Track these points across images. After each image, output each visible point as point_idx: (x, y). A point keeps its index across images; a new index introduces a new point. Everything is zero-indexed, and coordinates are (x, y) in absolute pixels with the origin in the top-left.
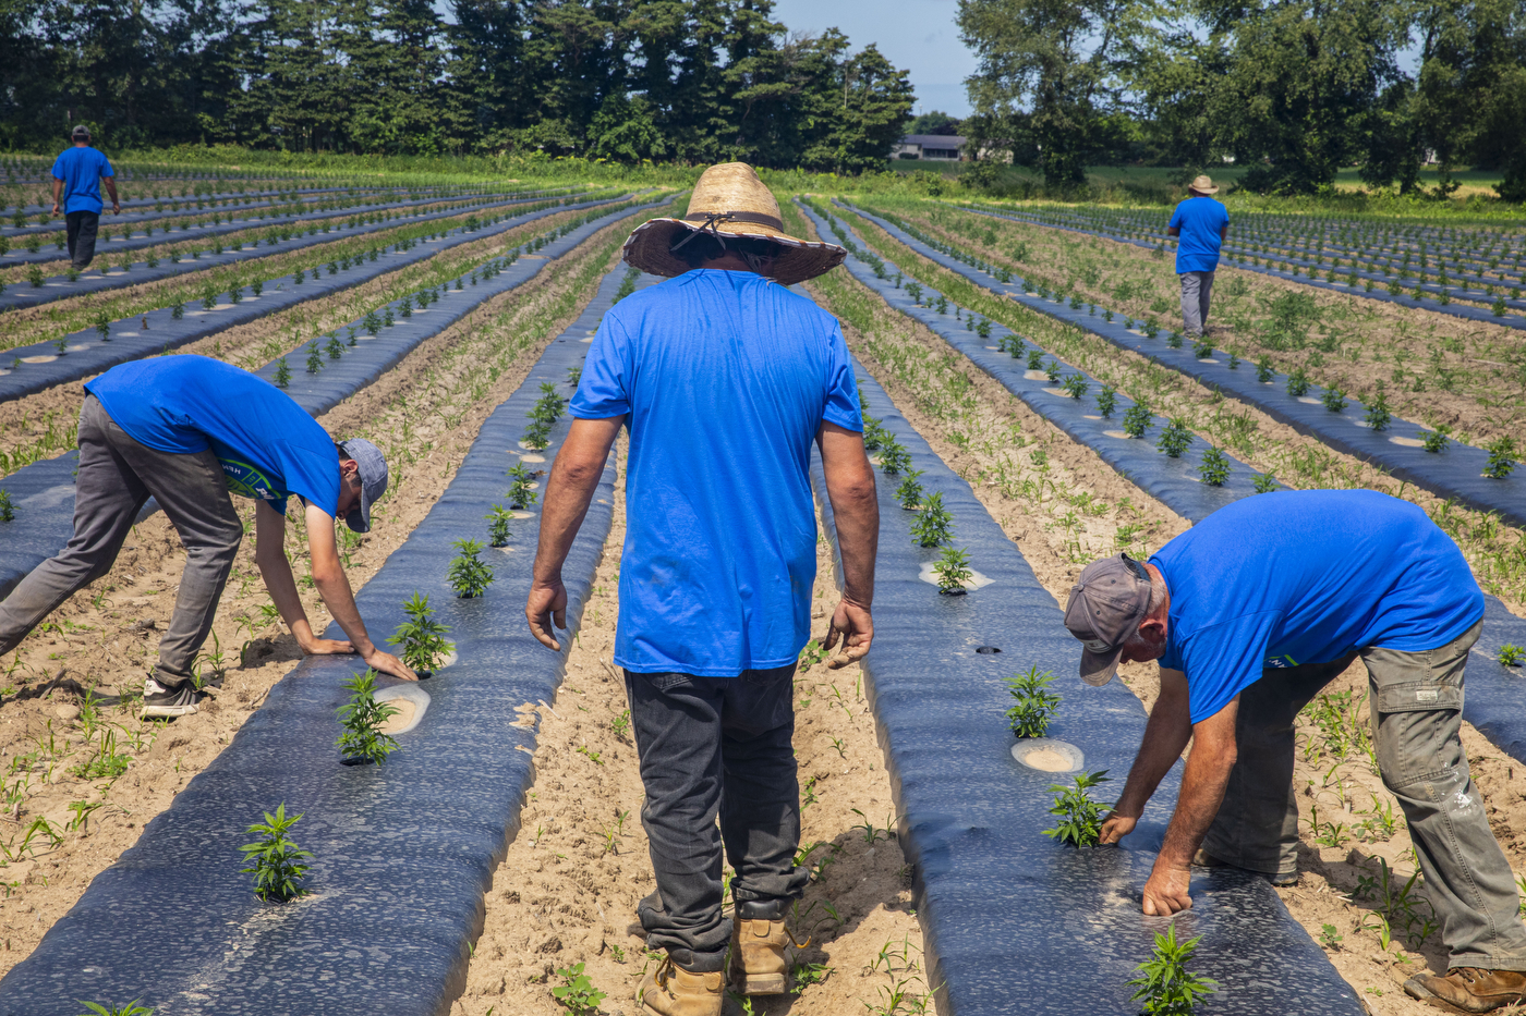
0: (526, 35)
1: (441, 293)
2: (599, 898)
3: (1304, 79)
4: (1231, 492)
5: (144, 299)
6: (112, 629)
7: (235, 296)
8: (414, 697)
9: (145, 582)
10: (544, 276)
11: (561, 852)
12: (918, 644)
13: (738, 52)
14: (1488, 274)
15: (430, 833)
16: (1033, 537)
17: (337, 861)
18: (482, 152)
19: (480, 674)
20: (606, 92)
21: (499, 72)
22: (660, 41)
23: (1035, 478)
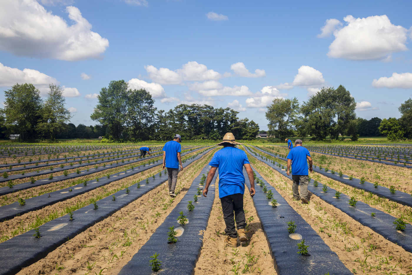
0: (199, 121)
1: (186, 161)
2: (216, 268)
3: (320, 123)
4: (319, 188)
5: (140, 164)
6: (131, 219)
7: (154, 162)
8: (181, 229)
9: (137, 210)
10: (203, 157)
11: (208, 259)
12: (270, 216)
13: (232, 122)
14: (352, 152)
15: (184, 256)
16: (287, 197)
17: (167, 262)
18: (192, 139)
19: (193, 225)
20: (211, 129)
21: (195, 127)
22: (219, 121)
23: (285, 187)
